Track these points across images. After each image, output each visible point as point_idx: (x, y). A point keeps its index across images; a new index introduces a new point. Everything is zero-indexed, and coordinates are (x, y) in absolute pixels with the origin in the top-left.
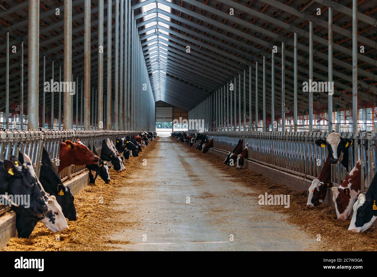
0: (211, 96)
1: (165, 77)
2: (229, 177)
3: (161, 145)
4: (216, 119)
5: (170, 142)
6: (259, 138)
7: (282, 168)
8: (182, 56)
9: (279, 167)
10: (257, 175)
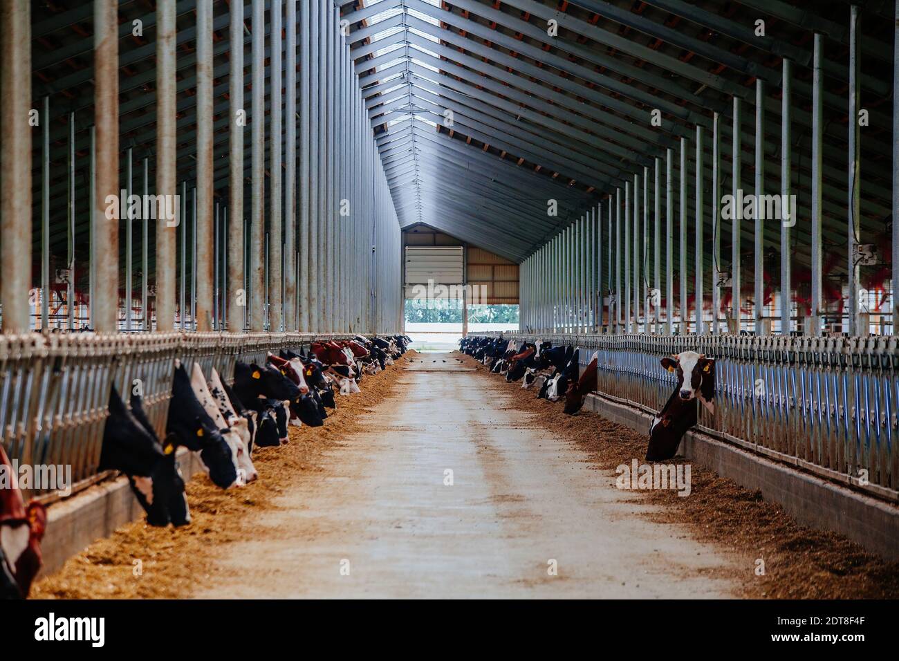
0: (599, 205)
1: (435, 137)
2: (641, 502)
3: (418, 381)
4: (615, 288)
5: (451, 372)
6: (752, 359)
7: (832, 473)
8: (490, 62)
9: (821, 469)
10: (745, 497)
